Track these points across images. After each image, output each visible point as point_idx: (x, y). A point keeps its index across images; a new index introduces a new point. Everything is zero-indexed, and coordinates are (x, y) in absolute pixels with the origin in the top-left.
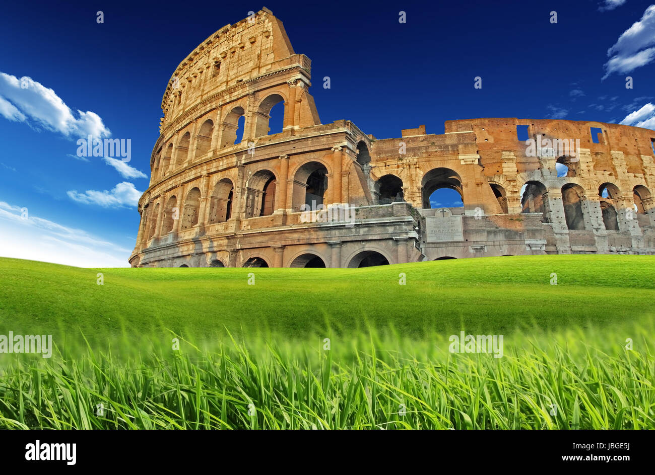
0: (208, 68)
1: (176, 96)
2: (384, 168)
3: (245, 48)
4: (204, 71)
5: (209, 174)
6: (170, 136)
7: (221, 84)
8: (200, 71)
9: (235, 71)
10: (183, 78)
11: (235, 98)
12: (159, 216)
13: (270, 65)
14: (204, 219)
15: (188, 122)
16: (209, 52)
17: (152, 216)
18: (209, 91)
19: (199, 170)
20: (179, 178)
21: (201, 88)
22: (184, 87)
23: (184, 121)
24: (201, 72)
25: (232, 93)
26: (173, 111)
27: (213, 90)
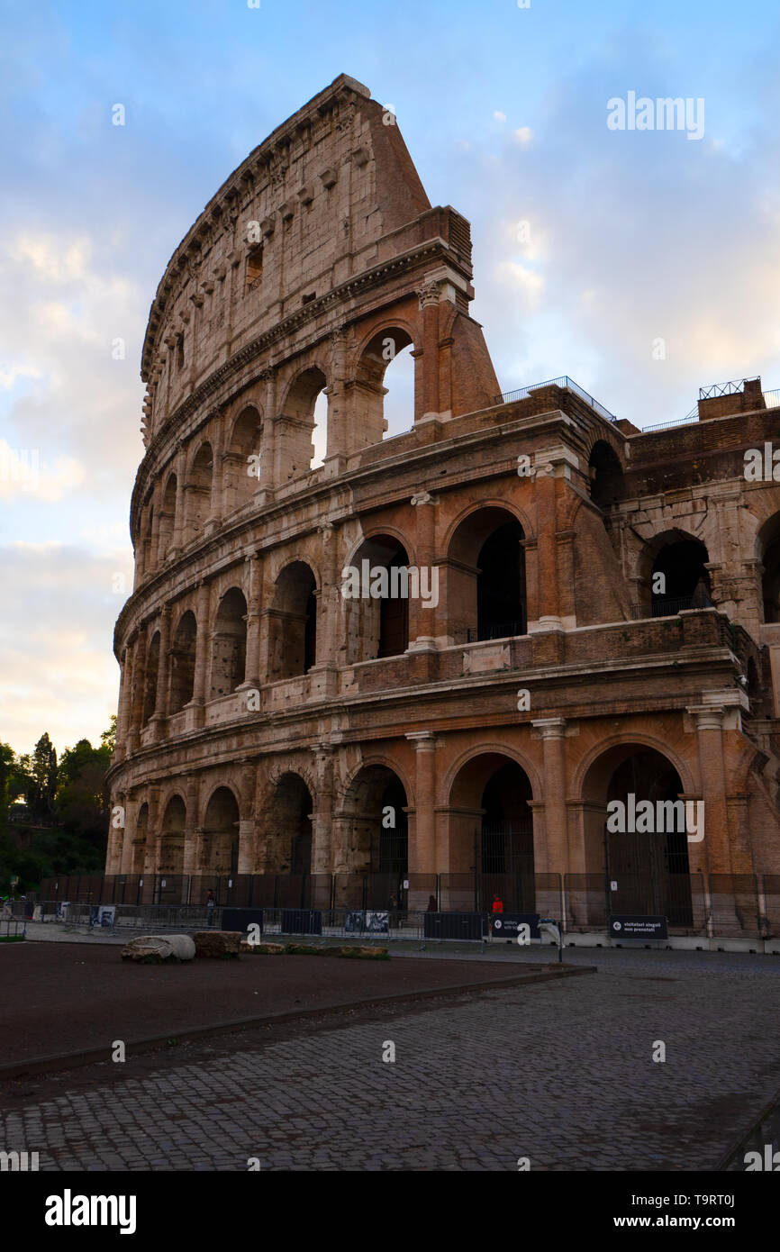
0: (236, 265)
1: (171, 348)
2: (659, 512)
3: (315, 204)
4: (229, 275)
5: (262, 554)
6: (169, 454)
7: (269, 308)
8: (219, 275)
9: (296, 271)
10: (182, 297)
11: (303, 345)
12: (161, 664)
13: (375, 248)
14: (258, 667)
15: (205, 415)
16: (234, 221)
17: (146, 664)
18: (244, 331)
19: (239, 543)
20: (195, 569)
21: (226, 323)
22: (187, 321)
23: (195, 416)
24: (222, 279)
25: (296, 331)
26: (169, 388)
27: (253, 324)
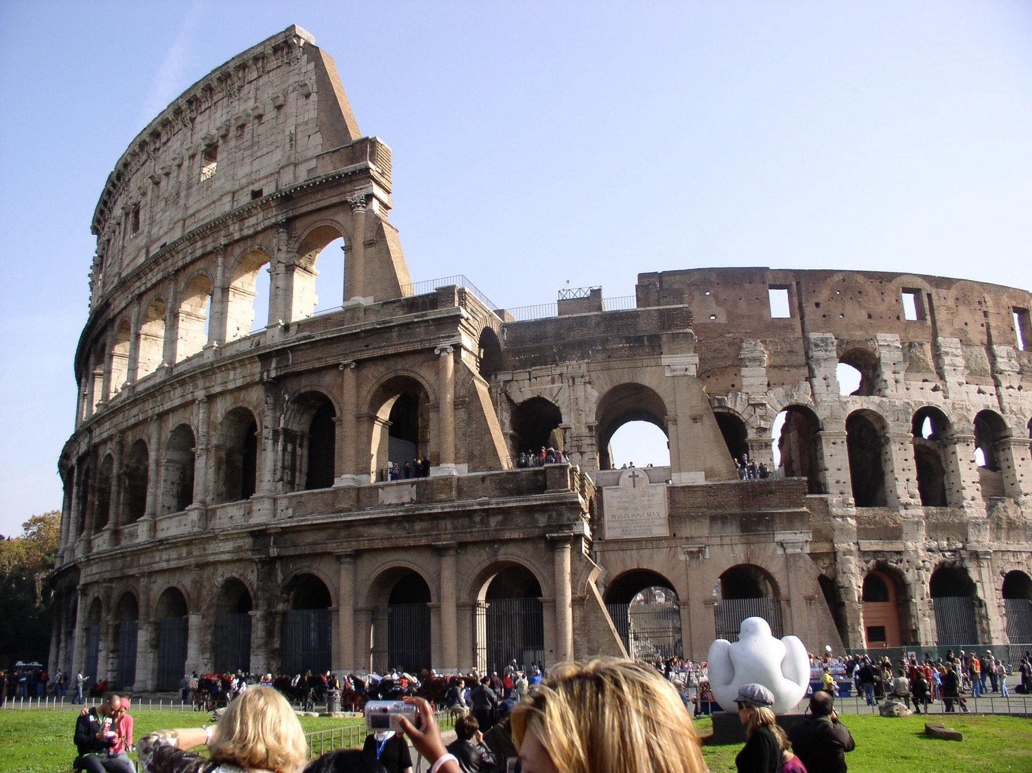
0: (193, 157)
1: (127, 214)
2: (527, 382)
3: (264, 119)
4: (186, 163)
5: (211, 399)
6: (123, 305)
7: (222, 196)
8: (176, 162)
9: (247, 169)
10: (139, 173)
11: (251, 231)
12: (114, 483)
13: (314, 161)
14: (206, 491)
15: (159, 277)
16: (193, 120)
17: (97, 481)
18: (198, 211)
19: (190, 387)
20: (149, 405)
21: (182, 202)
22: (144, 194)
23: (150, 276)
24: (179, 166)
25: (246, 218)
26: (123, 247)
27: (205, 208)
